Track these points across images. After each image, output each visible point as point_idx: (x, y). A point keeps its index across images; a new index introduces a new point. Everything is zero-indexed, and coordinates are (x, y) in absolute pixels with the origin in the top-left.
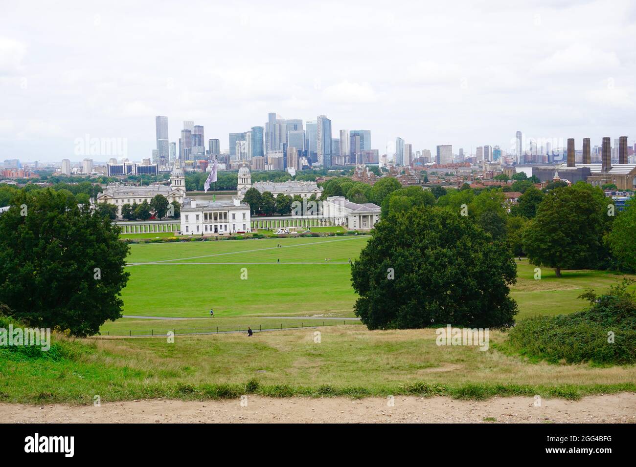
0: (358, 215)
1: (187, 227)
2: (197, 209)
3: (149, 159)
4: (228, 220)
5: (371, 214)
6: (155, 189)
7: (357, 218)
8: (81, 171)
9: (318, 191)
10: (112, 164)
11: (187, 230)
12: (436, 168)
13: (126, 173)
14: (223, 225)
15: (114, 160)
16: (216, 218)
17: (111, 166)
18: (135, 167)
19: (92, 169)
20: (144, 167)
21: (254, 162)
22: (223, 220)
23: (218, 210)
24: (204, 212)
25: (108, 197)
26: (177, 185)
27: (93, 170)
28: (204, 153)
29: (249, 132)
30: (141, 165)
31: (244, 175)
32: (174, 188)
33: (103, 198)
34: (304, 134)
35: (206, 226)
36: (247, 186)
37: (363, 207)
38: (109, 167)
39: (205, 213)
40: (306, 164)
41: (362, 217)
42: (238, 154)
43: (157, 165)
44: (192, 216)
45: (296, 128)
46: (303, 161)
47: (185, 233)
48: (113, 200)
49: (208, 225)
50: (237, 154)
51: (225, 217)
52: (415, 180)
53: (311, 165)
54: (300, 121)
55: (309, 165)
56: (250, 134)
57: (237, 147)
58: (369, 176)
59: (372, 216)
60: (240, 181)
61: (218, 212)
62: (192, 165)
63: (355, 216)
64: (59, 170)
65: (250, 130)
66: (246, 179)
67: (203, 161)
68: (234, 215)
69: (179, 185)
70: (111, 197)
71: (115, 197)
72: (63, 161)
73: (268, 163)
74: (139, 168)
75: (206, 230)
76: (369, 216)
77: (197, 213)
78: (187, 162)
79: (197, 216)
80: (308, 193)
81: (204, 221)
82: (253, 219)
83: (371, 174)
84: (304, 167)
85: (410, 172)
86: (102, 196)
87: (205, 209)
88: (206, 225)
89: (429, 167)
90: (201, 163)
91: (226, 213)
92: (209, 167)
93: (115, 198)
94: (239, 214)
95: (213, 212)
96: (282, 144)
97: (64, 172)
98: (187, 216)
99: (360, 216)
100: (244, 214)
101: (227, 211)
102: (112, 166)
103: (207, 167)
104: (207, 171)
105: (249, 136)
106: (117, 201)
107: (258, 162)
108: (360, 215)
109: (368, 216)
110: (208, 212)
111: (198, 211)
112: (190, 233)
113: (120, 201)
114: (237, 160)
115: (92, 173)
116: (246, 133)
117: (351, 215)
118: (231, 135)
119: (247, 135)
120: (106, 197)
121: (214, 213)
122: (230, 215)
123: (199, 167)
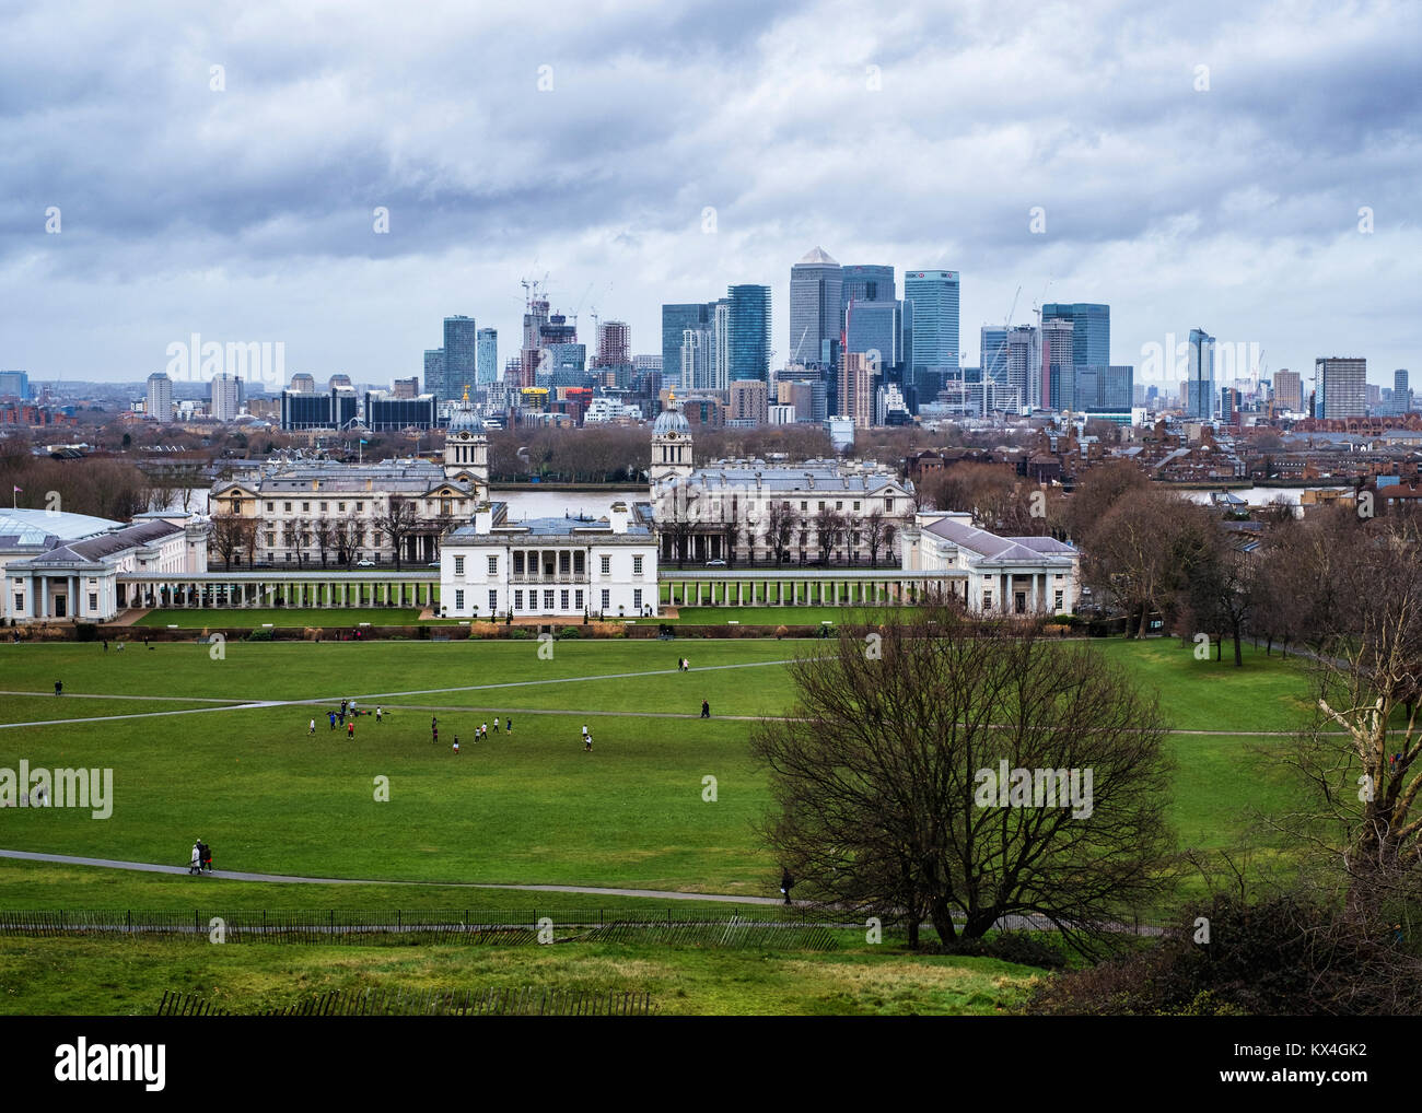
0: (999, 571)
1: (460, 593)
2: (495, 537)
3: (415, 380)
4: (586, 577)
5: (1040, 571)
6: (394, 473)
7: (996, 582)
8: (206, 410)
9: (897, 493)
10: (295, 392)
11: (460, 605)
12: (1312, 429)
13: (339, 419)
14: (572, 589)
15: (304, 379)
16: (549, 570)
17: (292, 398)
18: (367, 402)
19: (239, 404)
20: (395, 403)
21: (734, 397)
22: (572, 576)
23: (556, 543)
24: (513, 549)
25: (245, 495)
26: (461, 462)
27: (242, 410)
28: (581, 364)
29: (722, 301)
30: (384, 397)
31: (672, 436)
32: (451, 472)
33: (228, 495)
34: (898, 313)
35: (519, 593)
36: (678, 470)
37: (1017, 549)
38: (288, 401)
39: (515, 553)
40: (899, 408)
41: (1010, 579)
42: (688, 370)
43: (435, 398)
44: (476, 559)
45: (872, 292)
46: (887, 399)
47: (452, 612)
48: (258, 502)
49: (526, 590)
50: (684, 367)
51: (580, 567)
52: (1233, 466)
53: (914, 411)
54: (888, 272)
55: (907, 411)
56: (727, 309)
57: (684, 348)
58: (1084, 450)
59: (1042, 577)
60: (657, 455)
61: (557, 549)
62: (544, 403)
63: (988, 577)
64: (139, 407)
65: (726, 295)
66: (676, 450)
67: (579, 389)
68: (606, 560)
69: (469, 462)
70: (254, 493)
71: (265, 494)
72: (150, 378)
73: (779, 401)
74: (378, 405)
75: (519, 604)
76: (1035, 579)
77: (493, 551)
78: (526, 390)
79: (493, 560)
80: (864, 497)
81: (512, 576)
82: (668, 574)
83: (1091, 444)
84: (894, 418)
85: (1218, 440)
86: (225, 490)
87: (516, 538)
88: (519, 588)
89: (1287, 424)
90: (569, 395)
91: (582, 553)
92: (593, 408)
93: (264, 498)
94: (622, 558)
95: (540, 549)
96: (827, 342)
97: (154, 412)
98: (460, 560)
99: (1004, 578)
100: (638, 560)
101: (585, 548)
102: (298, 399)
103: (586, 408)
104: (586, 418)
105: (722, 314)
106: (270, 507)
107: (747, 395)
108: (1006, 571)
109: (1031, 576)
110: (526, 549)
111: (496, 544)
112: (467, 612)
113: (279, 505)
114: (684, 388)
115: (238, 417)
116: (713, 305)
117: (975, 571)
118: (668, 311)
119: (717, 312)
120: (237, 492)
121: (544, 552)
122: (594, 559)
123: (562, 408)
